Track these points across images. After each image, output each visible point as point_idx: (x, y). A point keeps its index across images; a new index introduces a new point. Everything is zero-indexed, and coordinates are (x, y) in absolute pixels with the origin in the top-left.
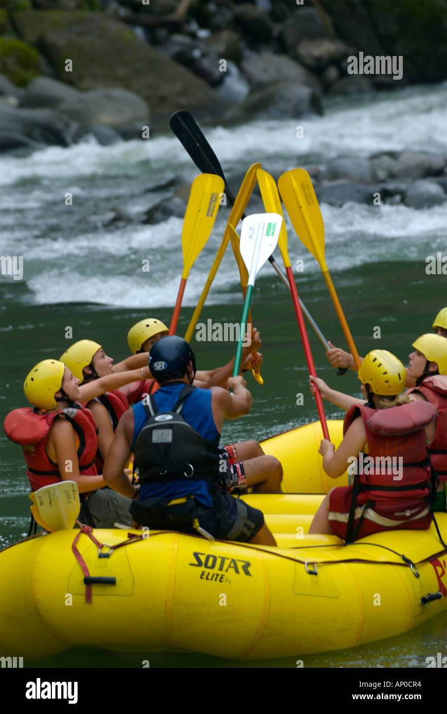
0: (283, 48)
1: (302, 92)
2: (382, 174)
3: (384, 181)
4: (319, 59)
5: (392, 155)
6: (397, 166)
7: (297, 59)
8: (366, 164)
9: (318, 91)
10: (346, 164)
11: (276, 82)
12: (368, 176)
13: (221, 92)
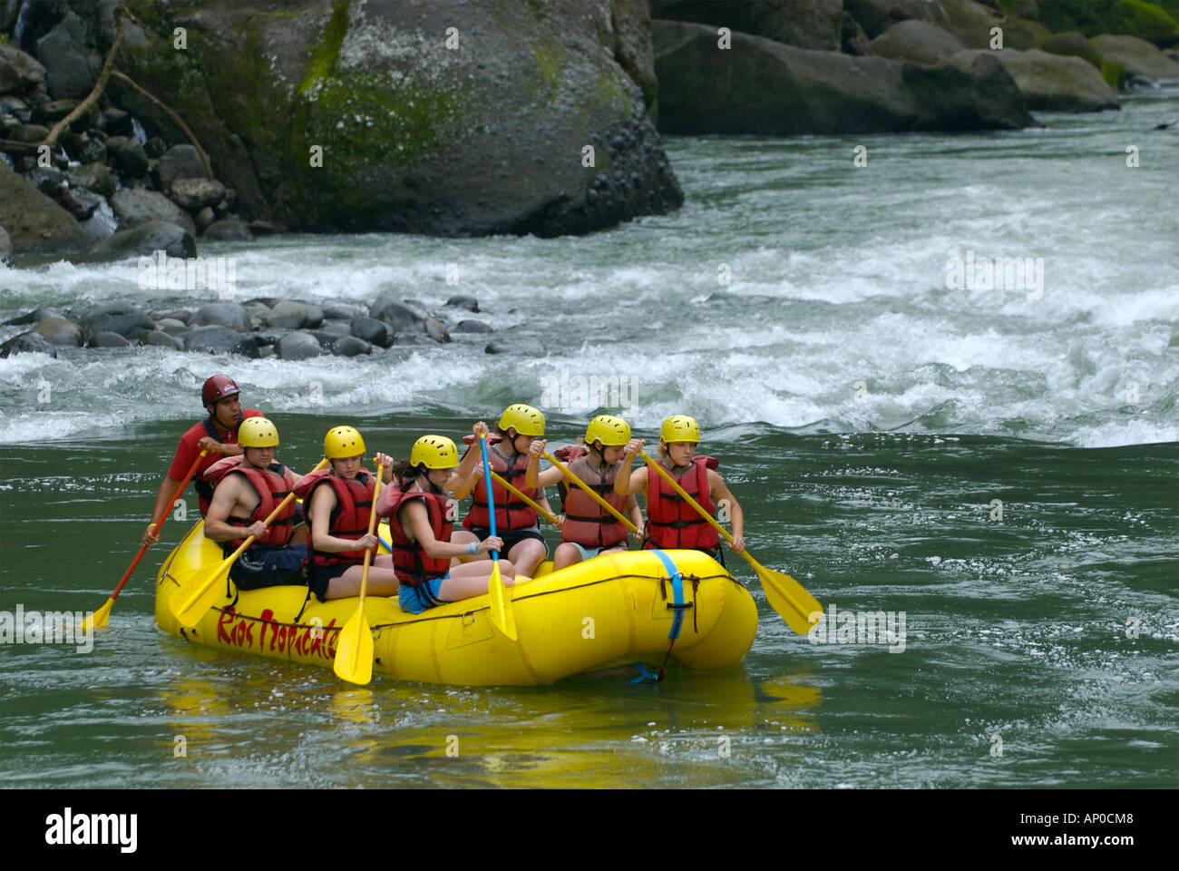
0: (157, 184)
1: (176, 231)
2: (255, 322)
3: (257, 329)
4: (195, 198)
5: (267, 302)
6: (271, 315)
7: (171, 196)
8: (240, 309)
9: (192, 233)
10: (219, 309)
11: (149, 219)
12: (241, 322)
13: (90, 226)
